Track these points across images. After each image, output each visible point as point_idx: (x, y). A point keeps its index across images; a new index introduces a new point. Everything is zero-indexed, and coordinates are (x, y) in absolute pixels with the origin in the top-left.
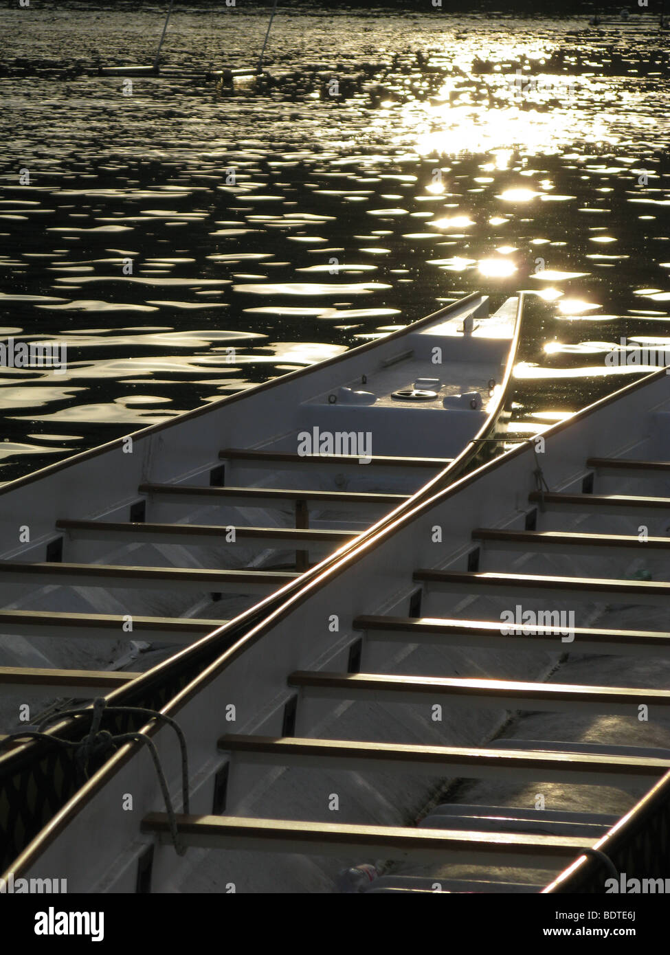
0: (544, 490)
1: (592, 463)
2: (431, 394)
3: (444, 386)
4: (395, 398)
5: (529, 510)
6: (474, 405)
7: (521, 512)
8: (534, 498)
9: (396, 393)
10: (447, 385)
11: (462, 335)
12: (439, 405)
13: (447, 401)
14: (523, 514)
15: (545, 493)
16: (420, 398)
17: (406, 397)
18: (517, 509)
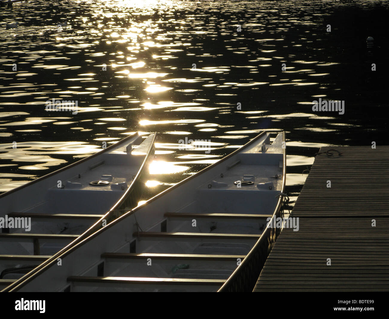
0: (140, 231)
1: (167, 215)
2: (107, 182)
3: (114, 178)
4: (91, 185)
5: (132, 240)
6: (123, 188)
7: (128, 242)
8: (135, 235)
9: (91, 183)
10: (115, 178)
11: (126, 153)
12: (109, 188)
13: (113, 186)
14: (129, 243)
15: (140, 232)
16: (102, 185)
17: (96, 185)
18: (126, 240)
